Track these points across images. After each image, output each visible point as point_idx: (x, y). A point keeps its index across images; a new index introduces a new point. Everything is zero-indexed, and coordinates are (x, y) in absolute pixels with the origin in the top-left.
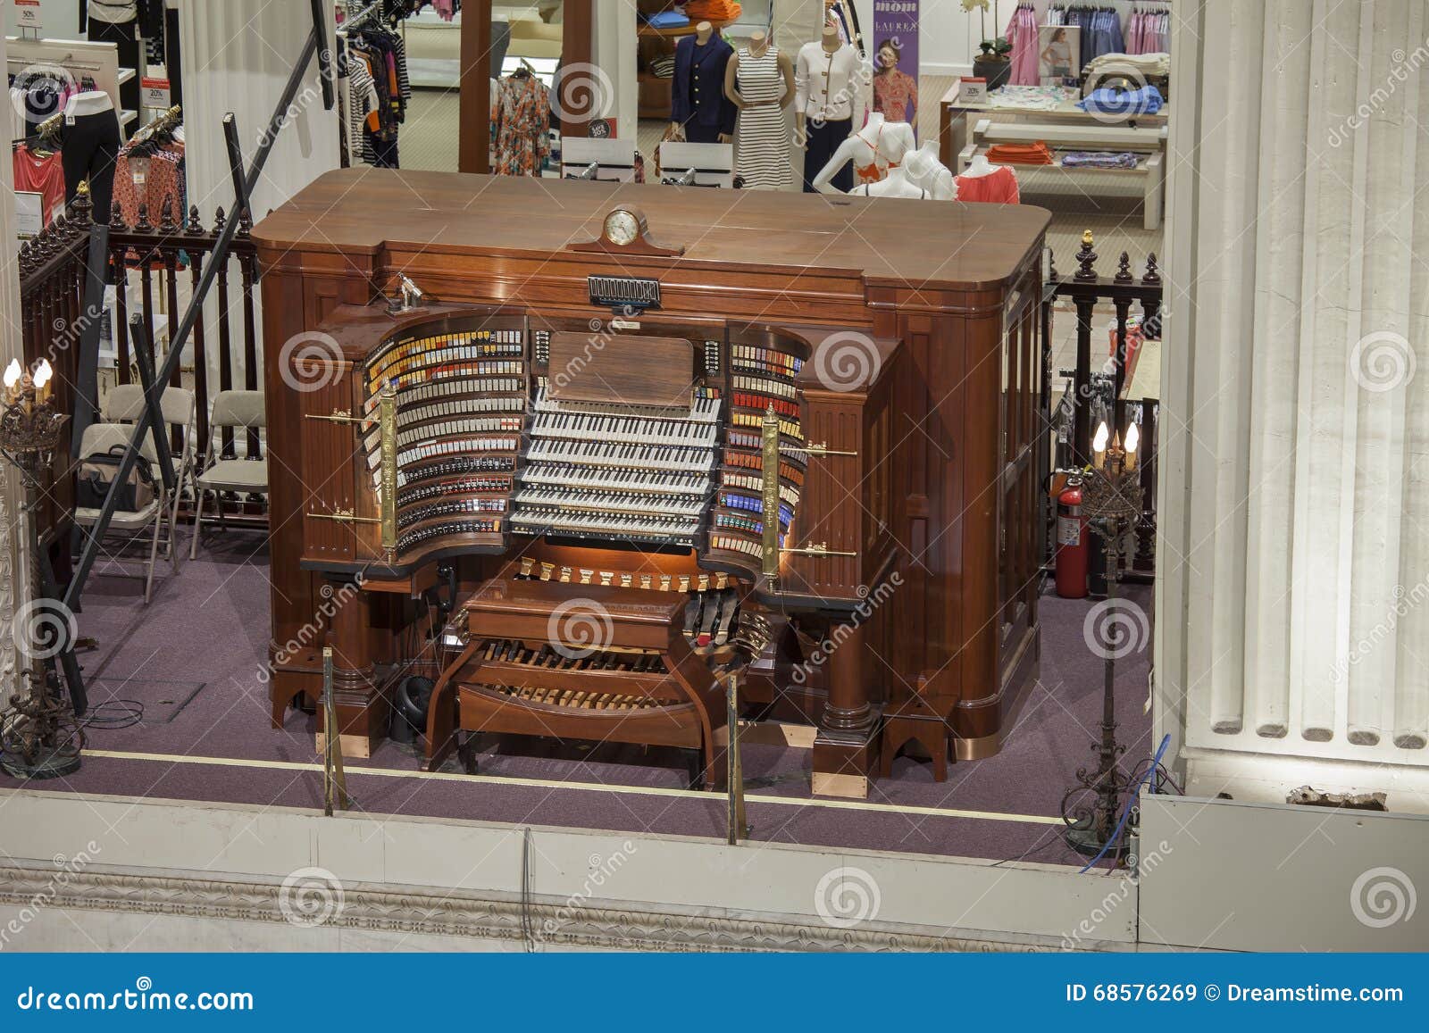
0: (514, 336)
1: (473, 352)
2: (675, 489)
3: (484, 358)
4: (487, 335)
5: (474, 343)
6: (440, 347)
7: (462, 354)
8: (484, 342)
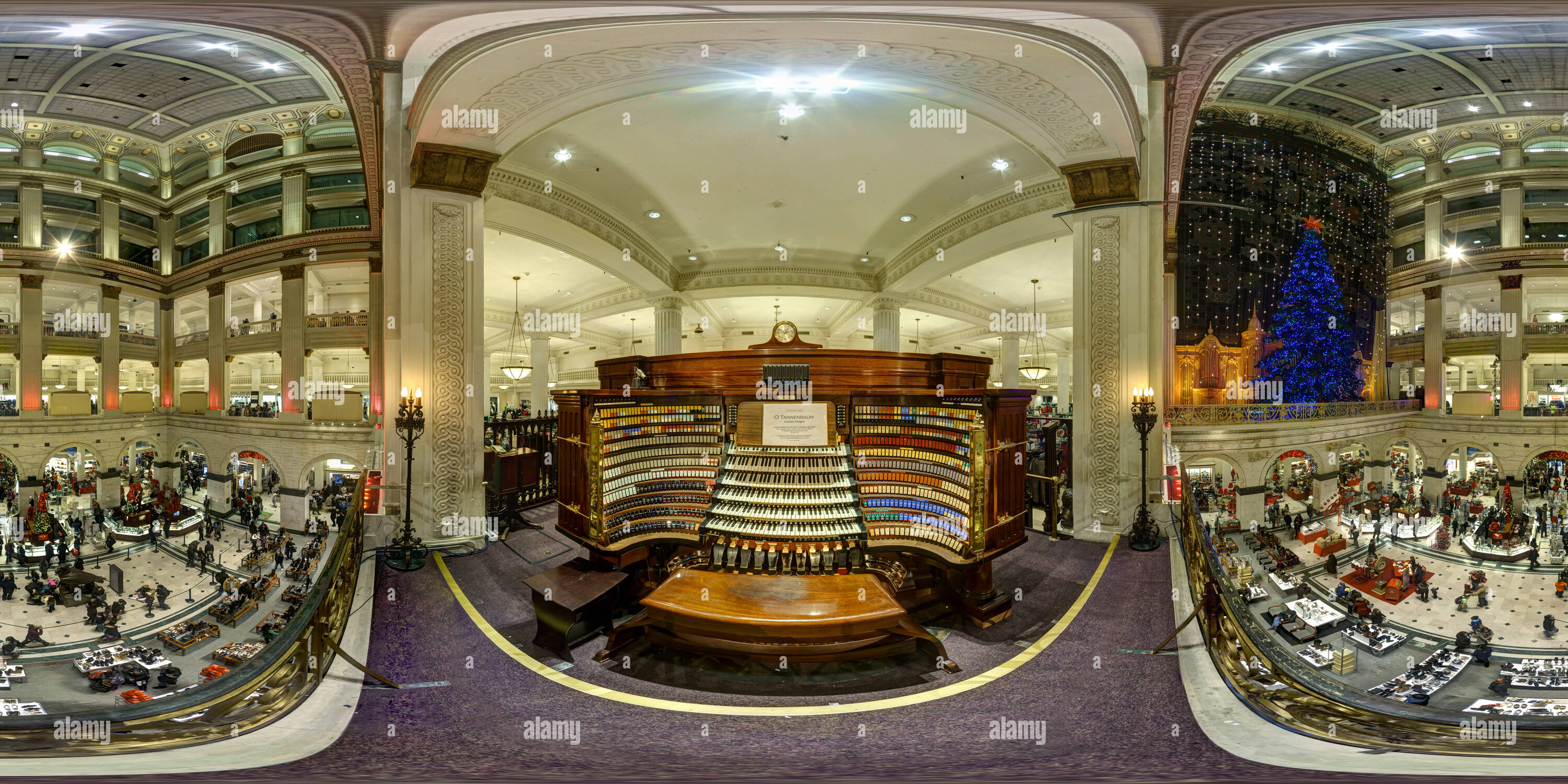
0: (716, 409)
1: (691, 418)
2: (828, 501)
3: (698, 422)
4: (700, 408)
5: (692, 412)
6: (670, 413)
7: (685, 418)
8: (698, 412)
